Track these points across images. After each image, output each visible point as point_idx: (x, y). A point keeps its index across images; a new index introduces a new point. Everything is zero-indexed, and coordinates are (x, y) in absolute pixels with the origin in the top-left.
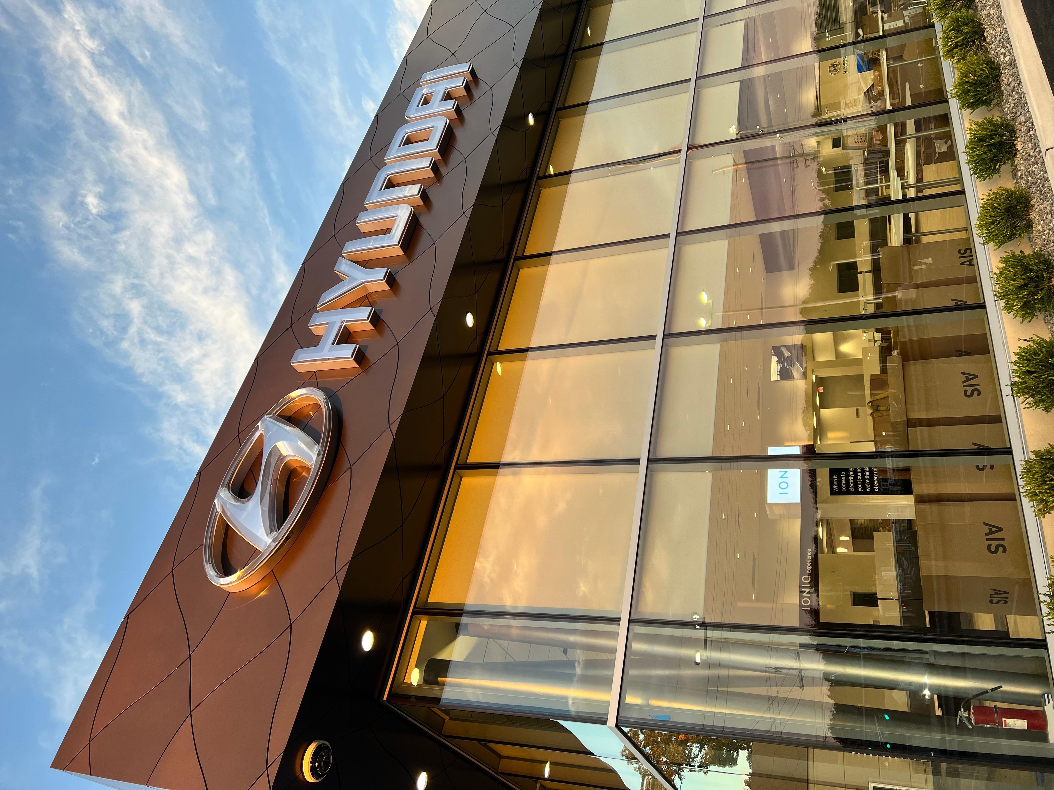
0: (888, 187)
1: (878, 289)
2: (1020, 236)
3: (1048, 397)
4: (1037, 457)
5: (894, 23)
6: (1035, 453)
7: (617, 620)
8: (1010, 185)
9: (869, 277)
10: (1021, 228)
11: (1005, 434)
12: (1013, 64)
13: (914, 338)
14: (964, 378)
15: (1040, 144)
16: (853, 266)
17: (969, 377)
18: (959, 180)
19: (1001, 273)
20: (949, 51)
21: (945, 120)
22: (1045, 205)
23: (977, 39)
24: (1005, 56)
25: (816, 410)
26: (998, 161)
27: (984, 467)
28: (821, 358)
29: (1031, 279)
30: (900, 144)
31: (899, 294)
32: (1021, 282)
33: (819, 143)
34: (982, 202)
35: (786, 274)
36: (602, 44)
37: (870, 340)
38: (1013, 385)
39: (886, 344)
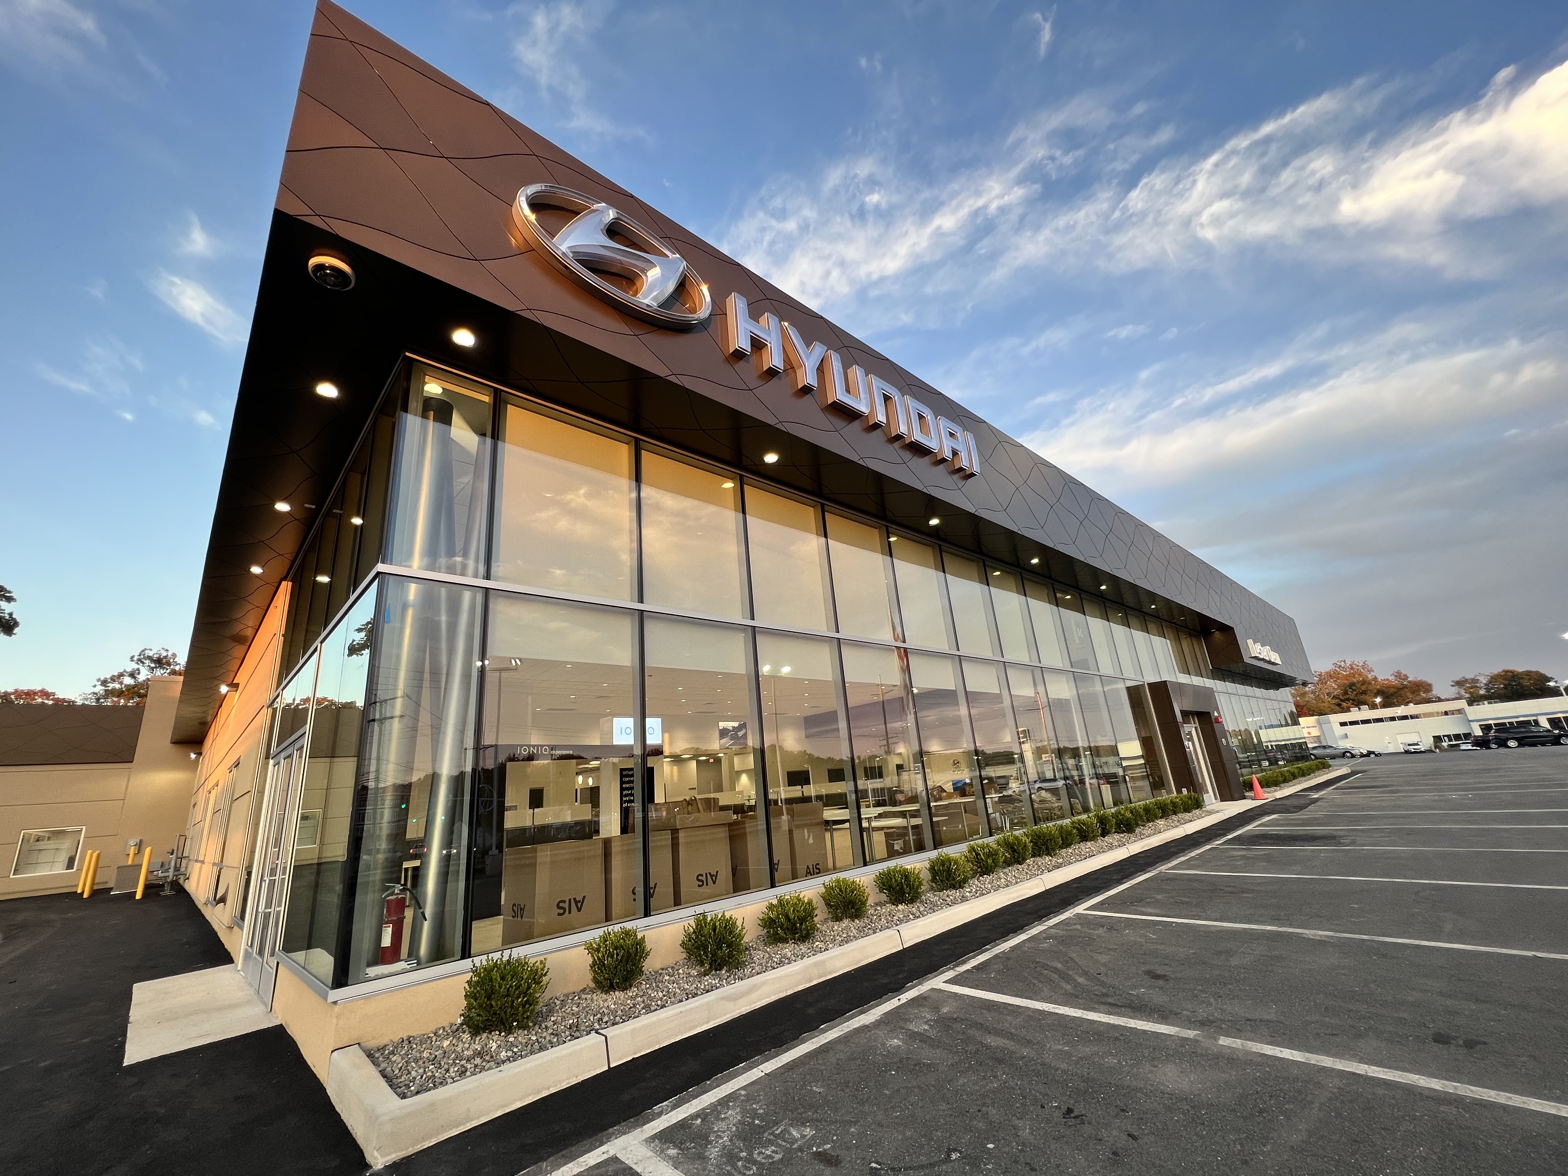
0: (868, 806)
1: (789, 801)
2: (829, 912)
3: (693, 945)
4: (640, 940)
5: (991, 806)
6: (643, 938)
7: (488, 577)
8: (870, 901)
9: (799, 794)
10: (836, 913)
11: (663, 909)
12: (964, 899)
13: (748, 830)
14: (714, 873)
15: (903, 925)
16: (807, 782)
17: (714, 877)
18: (874, 861)
19: (799, 900)
20: (973, 849)
21: (920, 847)
22: (854, 931)
23: (982, 870)
24: (969, 892)
25: (695, 757)
26: (889, 891)
27: (634, 893)
28: (736, 760)
29: (794, 924)
30: (903, 814)
31: (785, 817)
32: (792, 916)
33: (900, 754)
34: (858, 881)
35: (803, 733)
36: (988, 585)
37: (749, 796)
38: (704, 914)
39: (746, 809)
